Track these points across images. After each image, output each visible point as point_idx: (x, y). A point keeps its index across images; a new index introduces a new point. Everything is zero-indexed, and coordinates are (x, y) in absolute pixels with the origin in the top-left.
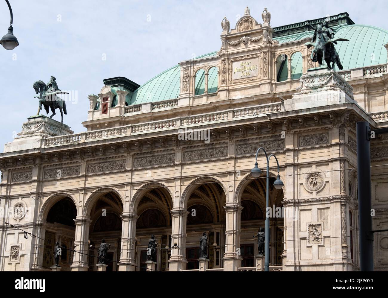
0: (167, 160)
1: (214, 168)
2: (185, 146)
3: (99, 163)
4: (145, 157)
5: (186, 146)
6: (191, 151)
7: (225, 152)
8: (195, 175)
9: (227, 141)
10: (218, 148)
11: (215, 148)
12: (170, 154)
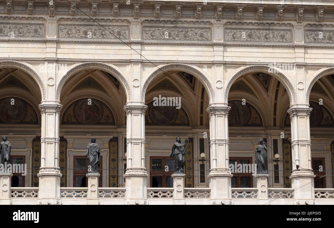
0: (198, 36)
1: (273, 55)
2: (229, 20)
3: (78, 25)
4: (161, 27)
5: (231, 21)
6: (236, 29)
7: (288, 36)
8: (246, 62)
9: (293, 23)
10: (277, 30)
11: (273, 29)
12: (202, 28)
